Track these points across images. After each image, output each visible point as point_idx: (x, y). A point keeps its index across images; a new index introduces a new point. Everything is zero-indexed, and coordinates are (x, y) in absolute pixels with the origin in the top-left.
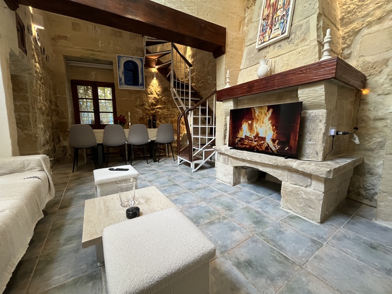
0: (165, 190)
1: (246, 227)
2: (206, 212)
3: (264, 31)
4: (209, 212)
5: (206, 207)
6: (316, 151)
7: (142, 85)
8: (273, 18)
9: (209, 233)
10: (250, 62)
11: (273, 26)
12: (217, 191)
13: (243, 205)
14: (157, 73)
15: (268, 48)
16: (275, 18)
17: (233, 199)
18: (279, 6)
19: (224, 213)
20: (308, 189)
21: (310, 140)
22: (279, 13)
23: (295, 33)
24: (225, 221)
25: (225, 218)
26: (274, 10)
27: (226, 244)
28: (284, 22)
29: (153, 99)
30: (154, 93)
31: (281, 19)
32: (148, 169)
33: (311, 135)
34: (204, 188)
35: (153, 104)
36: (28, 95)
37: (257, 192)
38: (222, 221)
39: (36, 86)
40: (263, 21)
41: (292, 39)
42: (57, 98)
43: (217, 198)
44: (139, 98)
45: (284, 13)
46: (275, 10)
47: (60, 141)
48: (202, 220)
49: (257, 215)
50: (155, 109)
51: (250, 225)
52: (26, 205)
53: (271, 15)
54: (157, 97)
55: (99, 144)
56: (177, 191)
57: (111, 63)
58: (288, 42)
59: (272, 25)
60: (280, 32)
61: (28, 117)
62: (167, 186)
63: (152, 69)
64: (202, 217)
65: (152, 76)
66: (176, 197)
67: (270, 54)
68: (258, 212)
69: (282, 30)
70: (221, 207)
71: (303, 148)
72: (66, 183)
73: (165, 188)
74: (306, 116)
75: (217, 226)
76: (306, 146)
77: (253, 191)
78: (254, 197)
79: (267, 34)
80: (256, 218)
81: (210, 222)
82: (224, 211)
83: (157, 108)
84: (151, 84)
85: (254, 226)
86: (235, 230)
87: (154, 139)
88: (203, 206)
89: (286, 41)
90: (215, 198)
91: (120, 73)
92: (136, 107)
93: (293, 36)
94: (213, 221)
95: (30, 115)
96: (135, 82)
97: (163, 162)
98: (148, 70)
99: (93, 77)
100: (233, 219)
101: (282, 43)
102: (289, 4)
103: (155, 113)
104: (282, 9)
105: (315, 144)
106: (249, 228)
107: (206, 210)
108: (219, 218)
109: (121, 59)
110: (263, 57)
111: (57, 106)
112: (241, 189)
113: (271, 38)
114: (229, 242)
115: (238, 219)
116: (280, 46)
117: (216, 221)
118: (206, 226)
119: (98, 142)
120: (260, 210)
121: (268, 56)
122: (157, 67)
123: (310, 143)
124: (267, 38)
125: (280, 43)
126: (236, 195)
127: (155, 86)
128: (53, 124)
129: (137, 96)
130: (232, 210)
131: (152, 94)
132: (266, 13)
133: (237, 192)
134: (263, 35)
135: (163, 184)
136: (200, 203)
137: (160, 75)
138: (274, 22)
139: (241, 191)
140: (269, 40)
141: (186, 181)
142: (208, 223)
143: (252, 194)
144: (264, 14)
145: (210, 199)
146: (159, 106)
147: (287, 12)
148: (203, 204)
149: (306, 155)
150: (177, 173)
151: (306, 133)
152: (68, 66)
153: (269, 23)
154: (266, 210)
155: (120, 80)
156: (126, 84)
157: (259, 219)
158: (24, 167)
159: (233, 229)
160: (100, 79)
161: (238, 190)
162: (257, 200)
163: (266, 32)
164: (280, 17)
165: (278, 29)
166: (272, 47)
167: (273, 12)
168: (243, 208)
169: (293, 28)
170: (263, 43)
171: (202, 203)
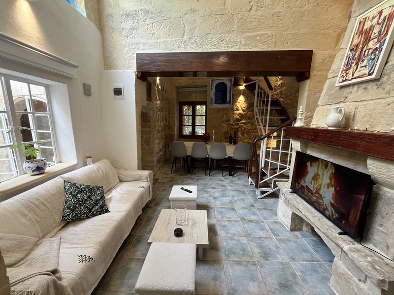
0: (221, 212)
1: (267, 284)
2: (241, 250)
3: (348, 65)
4: (244, 251)
5: (244, 244)
6: (387, 244)
7: (229, 102)
8: (362, 50)
9: (231, 271)
10: (329, 99)
11: (361, 61)
12: (268, 231)
13: (284, 259)
14: (244, 90)
15: (351, 87)
16: (365, 51)
17: (277, 247)
18: (373, 34)
19: (257, 258)
20: (362, 285)
21: (381, 226)
22: (372, 45)
23: (389, 75)
24: (252, 267)
25: (254, 264)
26: (366, 39)
27: (237, 289)
28: (374, 58)
29: (239, 115)
30: (240, 109)
31: (372, 53)
32: (220, 182)
33: (383, 220)
34: (257, 222)
35: (238, 120)
36: (151, 124)
37: (315, 251)
38: (249, 265)
39: (156, 117)
40: (350, 52)
41: (382, 83)
42: (169, 117)
43: (262, 239)
44: (226, 114)
45: (378, 46)
46: (368, 40)
47: (169, 147)
48: (233, 256)
49: (290, 278)
50: (239, 123)
51: (274, 284)
52: (133, 208)
53: (361, 46)
54: (242, 112)
55: (189, 156)
56: (231, 216)
57: (206, 86)
58: (377, 85)
59: (359, 60)
60: (366, 71)
61: (150, 138)
62: (226, 208)
63: (240, 87)
64: (234, 253)
65: (239, 93)
66: (226, 223)
67: (352, 96)
68: (294, 275)
69: (370, 68)
70: (258, 251)
71: (371, 230)
72: (164, 183)
73: (223, 210)
74: (380, 192)
75: (242, 268)
76: (375, 230)
77: (310, 247)
78: (306, 256)
79: (351, 69)
80: (287, 280)
81: (238, 261)
82: (259, 256)
83: (241, 123)
84: (238, 101)
85: (278, 287)
86: (254, 281)
87: (231, 155)
88: (243, 242)
89: (374, 84)
90: (259, 238)
91: (212, 94)
92: (222, 122)
93: (385, 79)
94: (241, 261)
95: (152, 136)
96: (224, 101)
97: (237, 178)
98: (236, 88)
99: (193, 99)
100: (261, 269)
101: (369, 86)
102: (386, 34)
103: (239, 127)
104: (376, 40)
105: (387, 234)
106: (270, 287)
107: (243, 247)
108: (249, 262)
109: (214, 82)
110: (343, 97)
111: (169, 123)
112: (298, 238)
113: (355, 76)
114: (241, 289)
115: (266, 271)
116: (366, 88)
117: (244, 263)
118: (232, 263)
119: (188, 154)
120: (298, 274)
121: (350, 97)
122: (244, 85)
123: (381, 229)
124: (350, 76)
125: (366, 85)
126: (286, 244)
127: (241, 103)
128: (166, 136)
129: (224, 112)
130: (267, 260)
131: (238, 110)
132: (356, 42)
133: (289, 241)
134: (346, 71)
135: (223, 204)
136: (242, 238)
137: (247, 91)
138: (363, 56)
139: (295, 242)
140: (352, 79)
141: (244, 208)
142: (236, 261)
143: (306, 251)
144: (354, 43)
145: (254, 238)
146: (243, 121)
147: (381, 46)
148: (244, 240)
149: (374, 241)
150: (242, 195)
151: (377, 215)
152: (178, 93)
153: (356, 56)
154: (308, 278)
155: (212, 100)
156: (216, 103)
157: (289, 283)
158: (140, 178)
159: (253, 279)
160: (198, 100)
161: (292, 238)
162: (307, 261)
163: (351, 67)
164: (371, 51)
165: (366, 66)
166: (356, 88)
167: (364, 42)
168: (280, 263)
169: (388, 67)
170: (344, 81)
171: (244, 238)
